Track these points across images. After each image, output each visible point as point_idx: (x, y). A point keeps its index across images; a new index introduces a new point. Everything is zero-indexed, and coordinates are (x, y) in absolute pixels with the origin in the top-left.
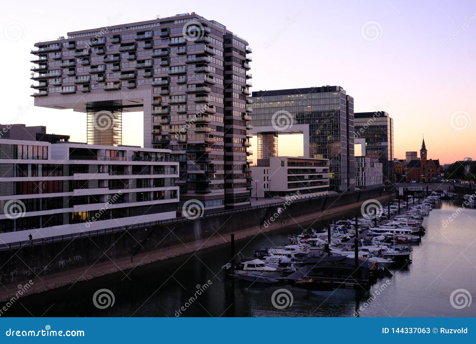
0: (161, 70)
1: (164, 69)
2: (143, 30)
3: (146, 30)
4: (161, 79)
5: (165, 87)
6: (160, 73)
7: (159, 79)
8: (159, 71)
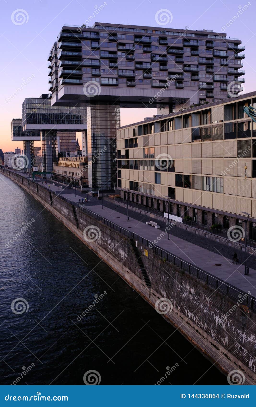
0: (206, 76)
1: (208, 76)
2: (189, 38)
3: (192, 38)
4: (205, 83)
5: (209, 91)
6: (205, 78)
7: (203, 83)
8: (203, 76)
